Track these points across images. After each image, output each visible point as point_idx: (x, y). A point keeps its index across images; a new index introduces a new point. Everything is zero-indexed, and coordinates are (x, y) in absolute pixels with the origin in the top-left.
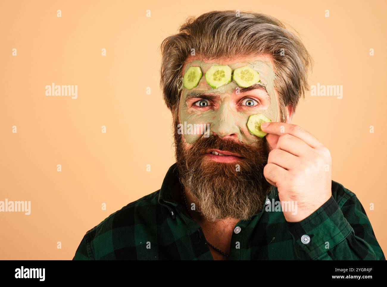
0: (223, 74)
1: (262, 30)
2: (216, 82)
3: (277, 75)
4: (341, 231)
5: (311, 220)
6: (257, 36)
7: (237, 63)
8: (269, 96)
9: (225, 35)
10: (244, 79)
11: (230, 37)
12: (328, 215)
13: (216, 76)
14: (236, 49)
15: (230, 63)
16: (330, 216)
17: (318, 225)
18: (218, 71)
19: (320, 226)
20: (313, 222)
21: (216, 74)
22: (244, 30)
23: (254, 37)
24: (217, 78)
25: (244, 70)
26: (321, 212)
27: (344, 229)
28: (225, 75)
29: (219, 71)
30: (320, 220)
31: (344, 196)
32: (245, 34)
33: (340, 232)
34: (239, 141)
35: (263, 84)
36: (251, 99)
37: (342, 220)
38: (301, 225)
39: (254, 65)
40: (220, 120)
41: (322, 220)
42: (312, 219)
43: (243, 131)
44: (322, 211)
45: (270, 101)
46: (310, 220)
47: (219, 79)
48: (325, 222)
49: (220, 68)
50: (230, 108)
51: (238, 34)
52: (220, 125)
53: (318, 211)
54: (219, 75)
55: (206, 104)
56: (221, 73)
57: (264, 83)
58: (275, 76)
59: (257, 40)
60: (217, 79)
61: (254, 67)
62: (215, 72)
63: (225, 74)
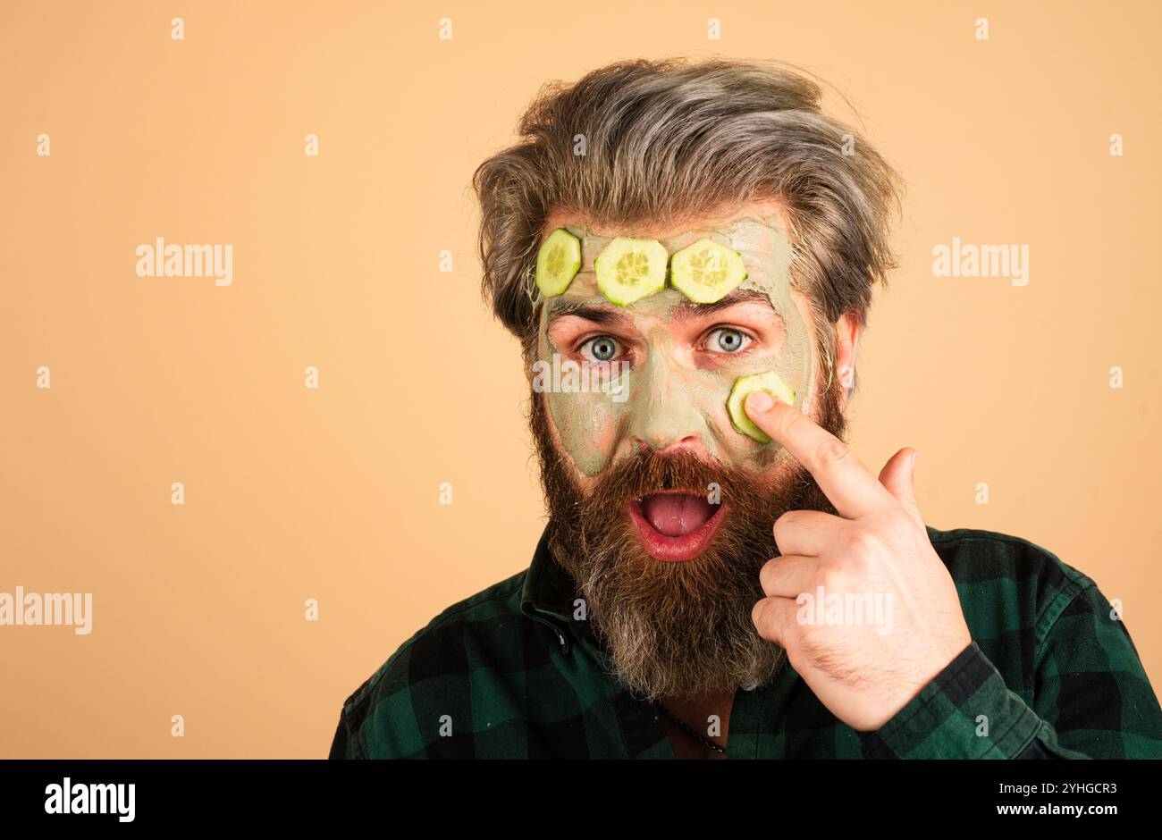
0: (643, 264)
1: (743, 137)
2: (625, 288)
3: (799, 250)
4: (996, 744)
5: (907, 721)
6: (732, 156)
7: (683, 234)
8: (779, 319)
9: (640, 164)
10: (704, 281)
11: (654, 169)
12: (954, 702)
13: (625, 271)
14: (673, 203)
15: (663, 236)
16: (961, 705)
17: (929, 733)
18: (630, 256)
19: (933, 735)
20: (913, 726)
21: (626, 262)
22: (692, 144)
23: (723, 161)
24: (625, 274)
25: (697, 253)
26: (933, 697)
27: (1005, 735)
28: (650, 268)
29: (632, 254)
30: (932, 718)
31: (1064, 588)
32: (695, 156)
33: (992, 747)
34: (709, 456)
35: (761, 288)
36: (730, 331)
37: (999, 711)
38: (883, 739)
39: (732, 236)
40: (649, 402)
41: (937, 718)
42: (910, 718)
43: (716, 425)
44: (934, 693)
45: (785, 330)
46: (904, 721)
47: (633, 280)
48: (946, 722)
49: (637, 246)
50: (674, 362)
51: (676, 157)
52: (649, 419)
53: (923, 696)
54: (633, 268)
55: (609, 349)
56: (637, 263)
57: (763, 281)
58: (792, 254)
59: (731, 166)
60: (627, 279)
61: (731, 241)
62: (623, 258)
63: (649, 264)
